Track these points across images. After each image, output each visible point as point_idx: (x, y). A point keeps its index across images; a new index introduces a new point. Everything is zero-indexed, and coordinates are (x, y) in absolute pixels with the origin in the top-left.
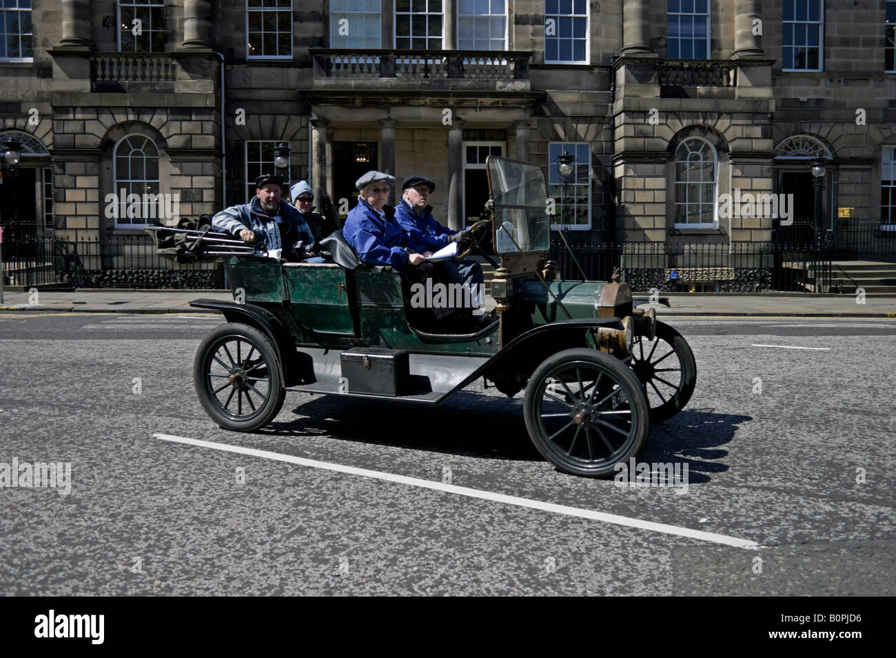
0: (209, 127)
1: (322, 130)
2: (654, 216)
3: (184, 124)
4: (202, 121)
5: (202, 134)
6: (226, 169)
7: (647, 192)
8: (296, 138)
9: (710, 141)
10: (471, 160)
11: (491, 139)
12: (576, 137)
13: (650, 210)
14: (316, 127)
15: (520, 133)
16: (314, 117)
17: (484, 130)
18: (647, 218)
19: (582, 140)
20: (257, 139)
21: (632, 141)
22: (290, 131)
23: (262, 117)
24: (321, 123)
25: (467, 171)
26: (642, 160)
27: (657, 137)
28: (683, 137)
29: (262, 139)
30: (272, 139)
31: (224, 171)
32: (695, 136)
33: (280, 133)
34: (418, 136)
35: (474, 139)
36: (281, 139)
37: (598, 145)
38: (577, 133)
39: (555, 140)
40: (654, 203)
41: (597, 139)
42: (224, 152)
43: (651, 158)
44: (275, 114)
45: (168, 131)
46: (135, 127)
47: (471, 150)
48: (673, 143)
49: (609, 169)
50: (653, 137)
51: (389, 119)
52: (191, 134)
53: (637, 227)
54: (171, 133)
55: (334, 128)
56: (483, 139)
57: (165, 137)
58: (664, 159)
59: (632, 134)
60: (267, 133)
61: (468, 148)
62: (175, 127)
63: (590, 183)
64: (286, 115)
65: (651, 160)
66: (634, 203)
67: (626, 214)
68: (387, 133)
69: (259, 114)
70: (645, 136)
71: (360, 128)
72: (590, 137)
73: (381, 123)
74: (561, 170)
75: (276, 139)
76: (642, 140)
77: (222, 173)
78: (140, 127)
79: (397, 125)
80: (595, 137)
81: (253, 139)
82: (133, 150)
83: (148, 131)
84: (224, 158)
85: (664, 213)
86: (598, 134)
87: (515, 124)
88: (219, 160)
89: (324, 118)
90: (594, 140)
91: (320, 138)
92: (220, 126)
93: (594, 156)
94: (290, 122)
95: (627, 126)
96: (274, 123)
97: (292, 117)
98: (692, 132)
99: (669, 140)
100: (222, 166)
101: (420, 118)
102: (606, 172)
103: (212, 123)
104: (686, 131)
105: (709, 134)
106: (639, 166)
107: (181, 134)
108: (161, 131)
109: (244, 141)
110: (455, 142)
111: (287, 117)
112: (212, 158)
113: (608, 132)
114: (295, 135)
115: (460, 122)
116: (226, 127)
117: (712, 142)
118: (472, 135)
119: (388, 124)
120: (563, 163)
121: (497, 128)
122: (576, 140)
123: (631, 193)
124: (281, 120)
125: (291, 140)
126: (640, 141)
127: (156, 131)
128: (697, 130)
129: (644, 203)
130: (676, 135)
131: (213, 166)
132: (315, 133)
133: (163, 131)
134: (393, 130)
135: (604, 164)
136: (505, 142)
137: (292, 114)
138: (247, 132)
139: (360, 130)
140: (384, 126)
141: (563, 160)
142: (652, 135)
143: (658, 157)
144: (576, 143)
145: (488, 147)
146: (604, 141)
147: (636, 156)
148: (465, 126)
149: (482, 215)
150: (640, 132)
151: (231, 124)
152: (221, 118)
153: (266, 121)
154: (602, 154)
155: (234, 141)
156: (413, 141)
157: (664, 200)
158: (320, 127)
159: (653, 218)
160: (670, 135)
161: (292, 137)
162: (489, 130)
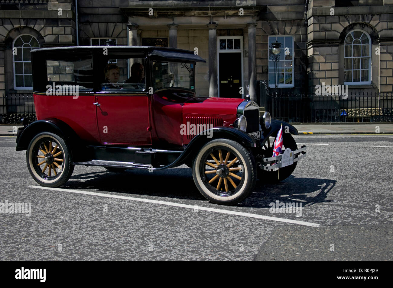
0: (69, 30)
1: (135, 31)
2: (331, 78)
3: (54, 28)
4: (64, 27)
5: (65, 34)
7: (327, 64)
8: (120, 36)
9: (366, 32)
10: (222, 47)
11: (234, 35)
12: (285, 33)
13: (329, 74)
14: (131, 29)
15: (251, 30)
16: (130, 24)
17: (230, 30)
18: (327, 79)
19: (288, 34)
20: (97, 37)
21: (317, 34)
22: (117, 32)
23: (100, 24)
24: (134, 27)
25: (220, 54)
26: (324, 45)
27: (333, 31)
28: (350, 30)
29: (100, 37)
30: (106, 36)
32: (357, 29)
33: (110, 33)
34: (191, 34)
35: (224, 35)
36: (111, 37)
37: (298, 36)
38: (285, 30)
39: (272, 35)
40: (331, 70)
43: (330, 43)
44: (107, 22)
45: (45, 32)
46: (25, 30)
48: (343, 34)
49: (304, 51)
50: (331, 31)
51: (173, 24)
52: (58, 35)
54: (46, 34)
55: (142, 30)
56: (229, 35)
57: (43, 36)
58: (337, 44)
59: (318, 29)
60: (103, 33)
61: (221, 40)
62: (49, 30)
63: (293, 60)
64: (114, 23)
65: (330, 45)
66: (319, 70)
67: (315, 77)
68: (173, 32)
69: (98, 22)
70: (326, 30)
71: (157, 29)
72: (293, 32)
73: (169, 27)
74: (273, 52)
75: (108, 37)
76: (324, 33)
78: (28, 30)
79: (179, 27)
80: (296, 32)
81: (95, 37)
82: (24, 44)
83: (33, 32)
85: (338, 76)
86: (298, 30)
87: (248, 25)
89: (136, 24)
90: (295, 34)
91: (133, 36)
92: (76, 30)
93: (295, 43)
94: (116, 27)
95: (315, 25)
96: (107, 28)
97: (118, 24)
98: (355, 27)
99: (341, 32)
101: (191, 23)
102: (303, 53)
103: (70, 28)
104: (351, 27)
105: (366, 28)
106: (322, 49)
107: (52, 34)
108: (40, 32)
109: (89, 38)
110: (212, 37)
113: (304, 29)
115: (215, 25)
116: (79, 30)
117: (368, 32)
118: (223, 32)
119: (173, 27)
120: (274, 47)
121: (237, 28)
123: (318, 64)
124: (111, 26)
126: (323, 34)
127: (38, 33)
128: (358, 25)
129: (325, 70)
130: (345, 29)
132: (130, 33)
133: (42, 33)
134: (176, 31)
135: (302, 48)
136: (243, 37)
137: (117, 22)
138: (91, 32)
139: (158, 31)
140: (171, 28)
141: (274, 46)
142: (330, 30)
143: (334, 43)
144: (285, 36)
145: (232, 40)
146: (301, 34)
147: (320, 42)
148: (218, 28)
149: (229, 79)
150: (323, 28)
151: (82, 28)
152: (76, 25)
153: (103, 26)
154: (300, 42)
155: (84, 38)
156: (188, 37)
157: (337, 68)
158: (133, 30)
159: (331, 79)
160: (341, 29)
161: (118, 36)
162: (233, 29)
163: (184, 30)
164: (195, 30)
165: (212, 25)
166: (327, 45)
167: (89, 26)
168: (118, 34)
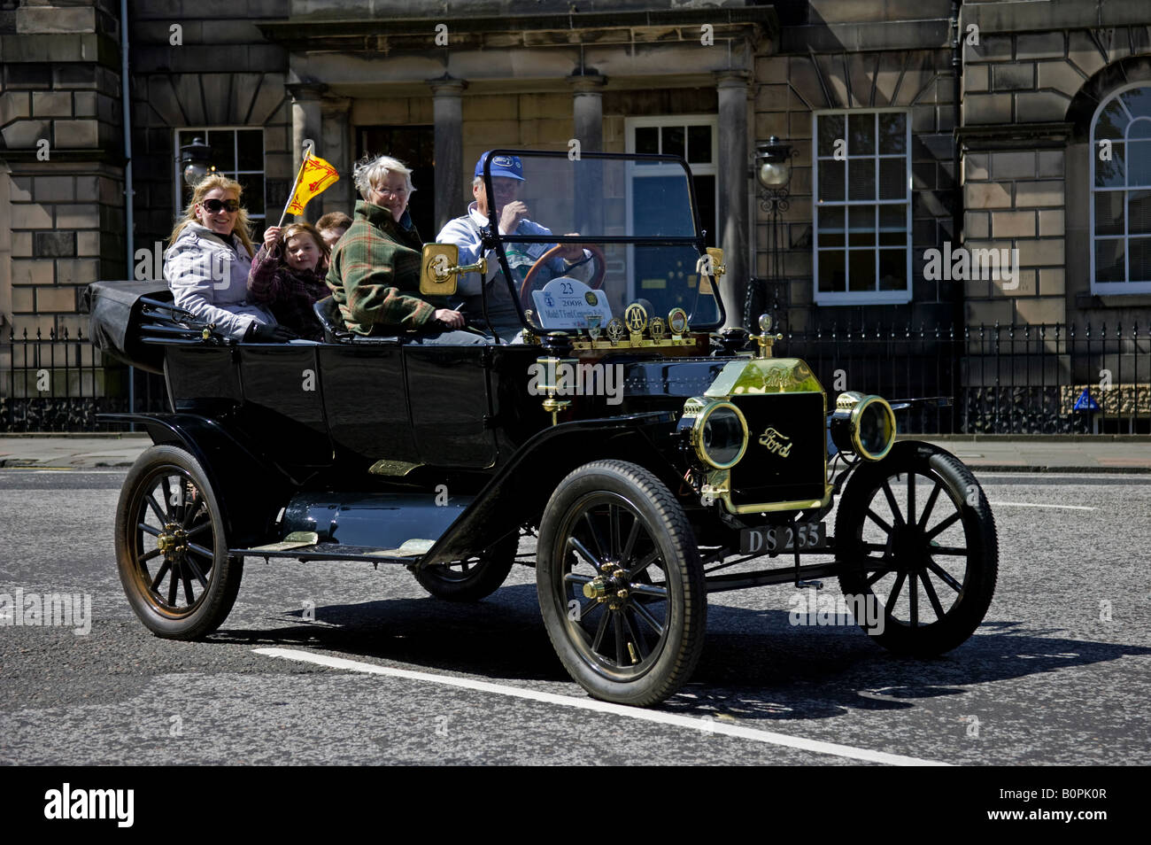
0: (86, 102)
1: (309, 104)
2: (1036, 268)
3: (38, 97)
4: (73, 91)
5: (74, 117)
6: (133, 188)
7: (1019, 216)
8: (276, 120)
10: (645, 156)
11: (685, 110)
12: (874, 97)
13: (1024, 254)
14: (299, 100)
15: (725, 96)
16: (295, 79)
17: (668, 91)
19: (889, 104)
20: (197, 124)
21: (981, 102)
22: (265, 105)
23: (206, 78)
24: (313, 89)
25: (637, 181)
26: (1008, 143)
27: (1044, 90)
28: (1111, 85)
29: (207, 124)
30: (227, 123)
31: (130, 193)
32: (1142, 80)
33: (243, 110)
34: (530, 109)
35: (648, 112)
36: (246, 122)
37: (924, 112)
38: (875, 89)
39: (827, 107)
40: (1037, 238)
41: (920, 101)
42: (129, 154)
43: (1029, 137)
44: (232, 72)
45: (3, 113)
47: (645, 136)
48: (1085, 100)
49: (950, 166)
50: (1034, 90)
51: (447, 78)
52: (52, 119)
53: (995, 294)
54: (10, 118)
55: (353, 99)
56: (667, 110)
58: (1059, 138)
59: (984, 85)
60: (217, 110)
61: (640, 131)
62: (18, 103)
63: (909, 200)
64: (254, 73)
65: (1030, 143)
66: (988, 239)
68: (444, 108)
69: (200, 73)
70: (1014, 89)
71: (406, 96)
72: (906, 96)
74: (764, 176)
75: (236, 124)
76: (1008, 97)
77: (125, 197)
79: (466, 89)
80: (917, 96)
81: (188, 125)
84: (130, 164)
85: (1061, 261)
86: (924, 88)
87: (717, 73)
88: (118, 171)
89: (314, 80)
90: (915, 102)
92: (121, 99)
93: (914, 137)
94: (262, 89)
96: (231, 89)
97: (268, 76)
98: (1132, 73)
99: (1073, 93)
100: (124, 182)
101: (510, 73)
102: (943, 172)
103: (95, 94)
104: (1115, 73)
106: (1000, 158)
107: (31, 118)
109: (170, 130)
110: (586, 121)
111: (256, 78)
112: (96, 166)
113: (947, 83)
114: (274, 113)
115: (596, 79)
116: (133, 100)
118: (643, 102)
119: (444, 89)
120: (766, 161)
122: (873, 104)
123: (983, 217)
124: (246, 83)
125: (266, 124)
126: (1003, 102)
128: (1145, 66)
129: (1011, 240)
130: (1091, 82)
131: (96, 183)
132: (297, 112)
134: (459, 100)
135: (939, 155)
136: (716, 117)
137: (270, 72)
138: (176, 109)
139: (409, 99)
140: (438, 93)
141: (767, 155)
142: (1031, 86)
143: (1045, 134)
144: (877, 111)
145: (683, 128)
146: (939, 104)
147: (991, 134)
148: (610, 87)
149: (671, 274)
150: (1004, 80)
151: (143, 94)
152: (121, 83)
153: (216, 85)
154: (934, 132)
155: (151, 129)
156: (519, 120)
157: (1060, 231)
158: (307, 99)
159: (1034, 272)
160: (1075, 83)
161: (270, 118)
162: (681, 90)
163: (505, 95)
164: (542, 95)
165: (583, 81)
166: (1020, 143)
167: (168, 87)
168: (268, 115)
